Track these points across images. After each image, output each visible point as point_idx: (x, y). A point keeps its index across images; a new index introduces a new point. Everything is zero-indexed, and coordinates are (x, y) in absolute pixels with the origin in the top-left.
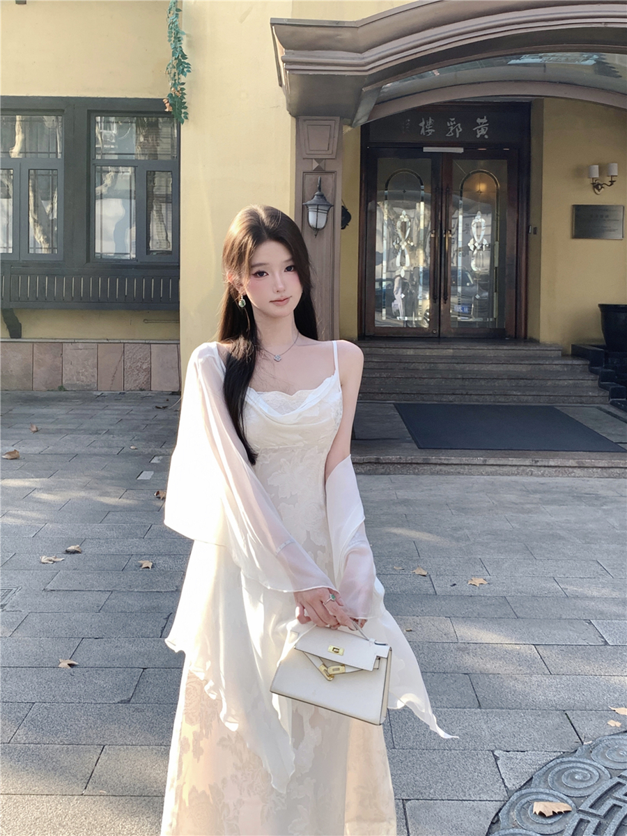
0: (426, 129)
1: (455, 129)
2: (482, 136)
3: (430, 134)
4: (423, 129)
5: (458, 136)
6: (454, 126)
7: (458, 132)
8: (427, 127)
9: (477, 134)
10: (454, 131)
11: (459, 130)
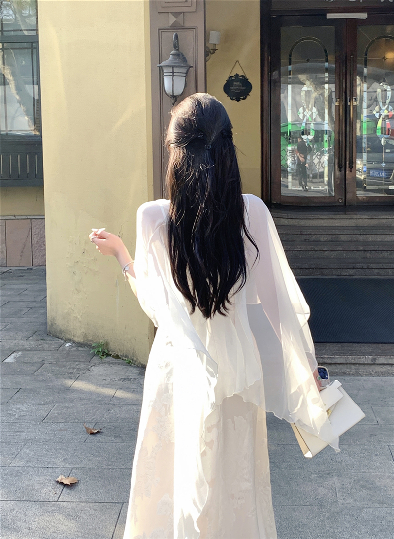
2: (386, 1)
5: (361, 1)
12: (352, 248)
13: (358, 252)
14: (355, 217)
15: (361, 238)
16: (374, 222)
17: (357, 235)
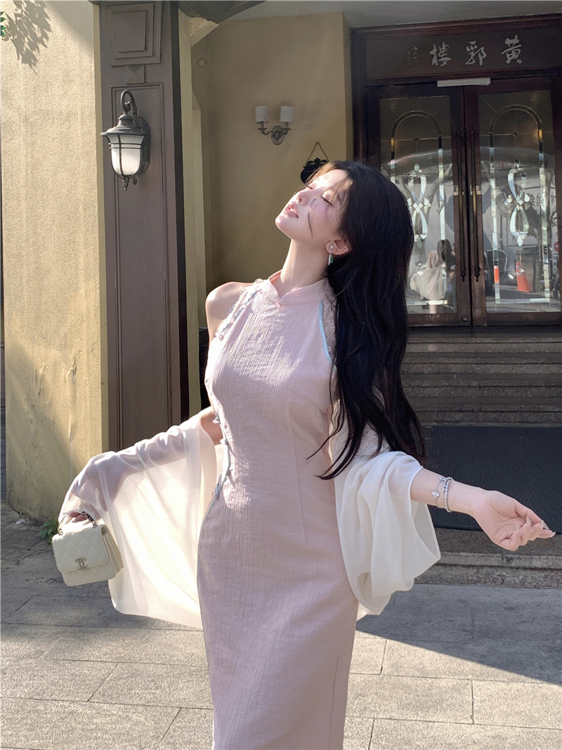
0: (439, 58)
1: (477, 54)
2: (514, 61)
3: (445, 63)
4: (435, 58)
5: (481, 63)
6: (475, 50)
7: (481, 58)
8: (440, 56)
9: (507, 59)
10: (476, 57)
11: (482, 55)
12: (462, 383)
13: (471, 389)
14: (474, 340)
15: (478, 369)
16: (501, 347)
17: (473, 366)
